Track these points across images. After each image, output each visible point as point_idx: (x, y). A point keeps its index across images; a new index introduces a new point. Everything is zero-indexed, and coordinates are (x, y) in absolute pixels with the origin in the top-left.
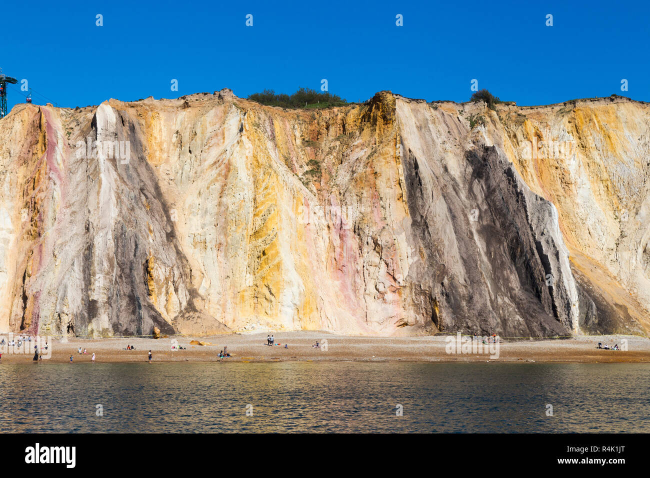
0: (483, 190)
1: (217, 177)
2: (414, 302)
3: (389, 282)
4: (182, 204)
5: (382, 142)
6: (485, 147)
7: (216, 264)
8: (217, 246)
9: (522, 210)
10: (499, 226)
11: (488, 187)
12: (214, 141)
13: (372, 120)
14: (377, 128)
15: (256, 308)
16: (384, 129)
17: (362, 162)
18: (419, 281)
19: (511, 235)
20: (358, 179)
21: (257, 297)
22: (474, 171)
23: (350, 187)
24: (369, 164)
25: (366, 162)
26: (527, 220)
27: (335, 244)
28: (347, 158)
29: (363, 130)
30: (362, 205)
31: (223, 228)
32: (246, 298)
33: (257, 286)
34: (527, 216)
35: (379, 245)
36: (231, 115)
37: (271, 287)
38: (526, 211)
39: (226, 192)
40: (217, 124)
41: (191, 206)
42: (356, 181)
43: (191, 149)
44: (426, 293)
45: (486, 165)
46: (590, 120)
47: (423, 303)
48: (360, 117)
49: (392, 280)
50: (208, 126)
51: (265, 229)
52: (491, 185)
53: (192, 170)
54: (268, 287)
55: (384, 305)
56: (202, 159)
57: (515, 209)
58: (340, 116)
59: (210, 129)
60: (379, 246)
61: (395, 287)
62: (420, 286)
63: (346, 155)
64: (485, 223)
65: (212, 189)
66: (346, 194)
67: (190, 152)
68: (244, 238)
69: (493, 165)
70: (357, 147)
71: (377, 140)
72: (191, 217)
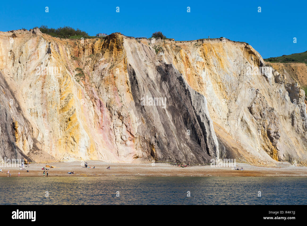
0: (167, 87)
1: (40, 78)
2: (141, 146)
3: (128, 135)
4: (21, 92)
5: (117, 60)
6: (166, 64)
7: (44, 125)
8: (43, 115)
9: (189, 99)
10: (177, 107)
11: (170, 86)
12: (33, 57)
13: (110, 48)
14: (114, 52)
15: (66, 149)
16: (117, 53)
17: (107, 70)
18: (143, 135)
19: (184, 112)
20: (106, 80)
21: (67, 143)
22: (162, 77)
23: (102, 84)
24: (111, 72)
25: (109, 71)
26: (192, 104)
27: (98, 115)
28: (97, 67)
29: (104, 52)
30: (109, 94)
31: (45, 105)
32: (62, 143)
33: (67, 137)
34: (191, 102)
35: (121, 116)
36: (41, 43)
37: (74, 138)
38: (191, 99)
39: (45, 86)
40: (33, 47)
41: (26, 93)
42: (105, 81)
43: (20, 61)
44: (147, 141)
45: (168, 74)
46: (211, 50)
47: (146, 146)
48: (102, 45)
49: (130, 134)
50: (29, 48)
51: (68, 107)
52: (171, 85)
53: (22, 73)
54: (73, 137)
55: (126, 147)
56: (27, 67)
57: (185, 98)
58: (90, 44)
59: (30, 50)
60: (122, 116)
61: (131, 138)
62: (144, 138)
63: (96, 66)
64: (170, 105)
65: (38, 84)
66: (100, 88)
67: (19, 62)
68: (57, 111)
69: (172, 74)
70: (102, 62)
71: (114, 59)
72: (27, 99)
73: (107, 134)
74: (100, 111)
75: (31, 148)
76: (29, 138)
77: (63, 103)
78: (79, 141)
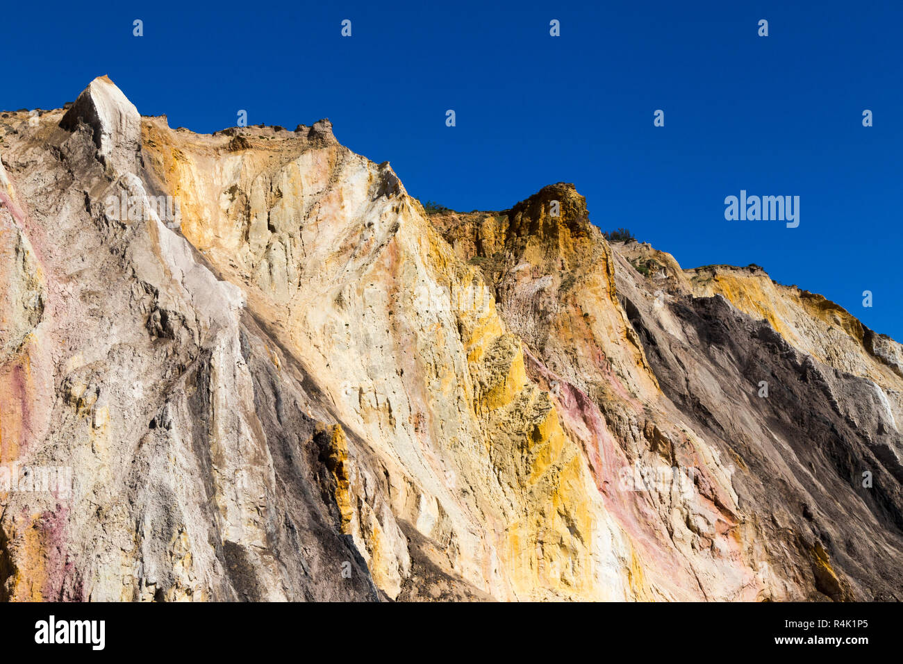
0: (732, 361)
1: (374, 271)
2: (771, 554)
3: (713, 514)
4: (300, 325)
5: (577, 266)
6: (694, 300)
7: (425, 463)
8: (413, 421)
9: (820, 394)
10: (789, 421)
11: (739, 358)
12: (325, 210)
13: (541, 232)
14: (561, 242)
15: (542, 571)
16: (574, 245)
17: (553, 296)
18: (767, 512)
19: (825, 435)
20: (560, 323)
21: (542, 542)
22: (700, 333)
23: (551, 337)
24: (569, 301)
25: (563, 296)
26: (836, 410)
27: (582, 438)
28: (510, 291)
29: (523, 248)
30: (582, 369)
31: (417, 379)
32: (523, 543)
33: (543, 514)
34: (833, 404)
35: (665, 440)
36: (348, 166)
37: (573, 515)
38: (828, 396)
39: (400, 303)
40: (320, 181)
41: (327, 330)
42: (557, 328)
43: (272, 223)
44: (788, 534)
45: (717, 324)
46: (740, 293)
47: (789, 555)
48: (503, 231)
49: (715, 509)
50: (304, 182)
51: (508, 386)
52: (741, 355)
53: (290, 262)
54: (565, 516)
55: (718, 561)
56: (305, 242)
57: (806, 392)
58: (468, 227)
59: (308, 190)
60: (666, 443)
61: (726, 524)
62: (774, 521)
63: (506, 287)
64: (765, 415)
65: (370, 295)
66: (548, 349)
67: (272, 228)
68: (464, 406)
69: (730, 324)
70: (525, 275)
71: (566, 262)
72: (335, 351)
73: (630, 511)
74: (584, 424)
75: (407, 573)
76: (390, 522)
77: (485, 374)
78: (593, 534)
